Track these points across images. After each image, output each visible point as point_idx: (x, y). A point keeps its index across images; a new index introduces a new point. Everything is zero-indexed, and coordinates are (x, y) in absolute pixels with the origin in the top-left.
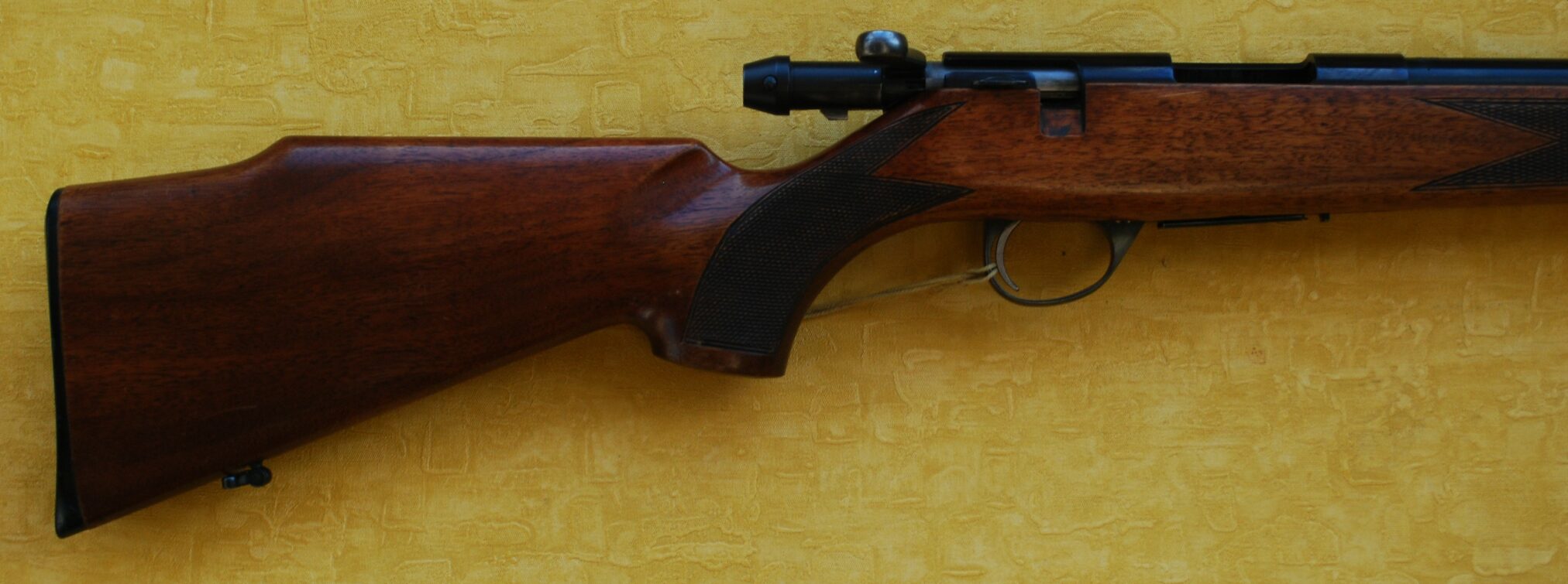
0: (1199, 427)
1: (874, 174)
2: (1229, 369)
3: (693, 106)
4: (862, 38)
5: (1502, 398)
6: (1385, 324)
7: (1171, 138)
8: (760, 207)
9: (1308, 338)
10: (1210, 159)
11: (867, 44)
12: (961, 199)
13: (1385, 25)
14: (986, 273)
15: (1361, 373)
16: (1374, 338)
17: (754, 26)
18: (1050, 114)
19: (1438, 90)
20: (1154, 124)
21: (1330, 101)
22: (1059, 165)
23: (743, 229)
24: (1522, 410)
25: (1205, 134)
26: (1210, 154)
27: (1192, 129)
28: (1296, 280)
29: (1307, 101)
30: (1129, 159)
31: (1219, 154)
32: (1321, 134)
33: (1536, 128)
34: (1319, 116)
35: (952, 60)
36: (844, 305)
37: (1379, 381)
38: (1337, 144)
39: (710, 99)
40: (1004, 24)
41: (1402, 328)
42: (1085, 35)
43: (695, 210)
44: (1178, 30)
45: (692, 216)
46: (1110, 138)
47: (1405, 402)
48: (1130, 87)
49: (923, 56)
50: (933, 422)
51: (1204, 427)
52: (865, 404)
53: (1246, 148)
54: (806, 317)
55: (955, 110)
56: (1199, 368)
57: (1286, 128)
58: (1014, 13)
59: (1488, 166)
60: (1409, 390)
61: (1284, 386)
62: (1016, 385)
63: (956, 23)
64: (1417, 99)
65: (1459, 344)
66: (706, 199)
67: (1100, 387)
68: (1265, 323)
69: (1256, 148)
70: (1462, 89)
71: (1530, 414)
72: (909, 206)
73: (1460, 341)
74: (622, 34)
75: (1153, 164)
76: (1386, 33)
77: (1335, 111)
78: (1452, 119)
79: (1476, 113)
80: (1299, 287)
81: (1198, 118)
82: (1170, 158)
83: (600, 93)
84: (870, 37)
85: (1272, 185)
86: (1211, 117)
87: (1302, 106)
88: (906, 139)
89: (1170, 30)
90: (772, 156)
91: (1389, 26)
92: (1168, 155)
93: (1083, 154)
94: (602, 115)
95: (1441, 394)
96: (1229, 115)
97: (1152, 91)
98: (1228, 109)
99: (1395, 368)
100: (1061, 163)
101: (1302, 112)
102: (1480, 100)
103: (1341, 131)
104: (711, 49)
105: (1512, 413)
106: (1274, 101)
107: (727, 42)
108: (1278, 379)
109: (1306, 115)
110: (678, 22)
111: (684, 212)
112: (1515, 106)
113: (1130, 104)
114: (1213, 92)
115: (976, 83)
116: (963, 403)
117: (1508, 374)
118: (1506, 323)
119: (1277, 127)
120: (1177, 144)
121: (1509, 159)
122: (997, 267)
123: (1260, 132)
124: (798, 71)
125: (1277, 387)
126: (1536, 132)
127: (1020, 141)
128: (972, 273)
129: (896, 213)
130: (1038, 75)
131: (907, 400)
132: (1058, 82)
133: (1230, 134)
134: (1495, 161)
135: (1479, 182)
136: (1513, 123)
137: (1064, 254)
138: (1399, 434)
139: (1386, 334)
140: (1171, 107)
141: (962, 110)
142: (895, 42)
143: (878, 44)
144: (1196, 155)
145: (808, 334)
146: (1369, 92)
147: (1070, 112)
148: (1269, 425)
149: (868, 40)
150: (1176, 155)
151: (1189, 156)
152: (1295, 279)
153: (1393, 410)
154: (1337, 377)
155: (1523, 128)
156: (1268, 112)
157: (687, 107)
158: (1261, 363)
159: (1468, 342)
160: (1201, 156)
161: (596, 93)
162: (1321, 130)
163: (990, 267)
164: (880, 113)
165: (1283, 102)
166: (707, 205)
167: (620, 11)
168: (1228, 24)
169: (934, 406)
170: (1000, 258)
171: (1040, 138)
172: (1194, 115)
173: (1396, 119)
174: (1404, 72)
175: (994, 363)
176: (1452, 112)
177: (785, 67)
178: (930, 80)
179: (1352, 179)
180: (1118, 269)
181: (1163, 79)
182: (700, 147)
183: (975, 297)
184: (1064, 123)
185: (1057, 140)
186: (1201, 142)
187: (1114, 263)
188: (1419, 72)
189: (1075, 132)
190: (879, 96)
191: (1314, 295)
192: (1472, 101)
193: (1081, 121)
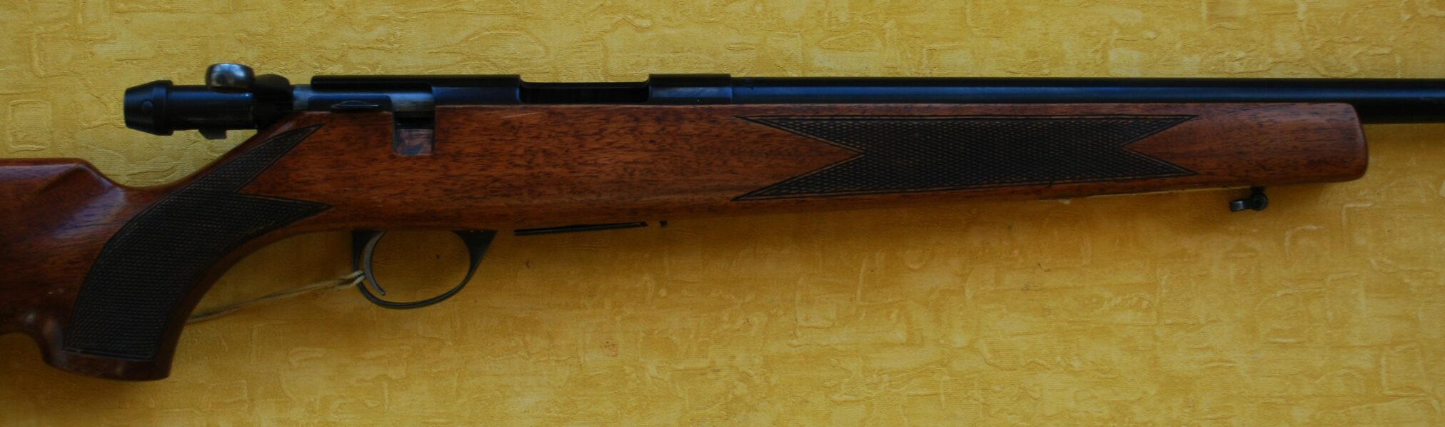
0: (556, 415)
1: (241, 192)
2: (584, 361)
3: (100, 123)
4: (211, 69)
5: (827, 384)
6: (725, 318)
7: (514, 155)
8: (135, 224)
9: (657, 332)
10: (548, 174)
11: (214, 75)
12: (321, 214)
13: (733, 44)
14: (352, 280)
15: (703, 363)
16: (715, 332)
17: (159, 47)
18: (404, 133)
19: (756, 108)
20: (499, 143)
21: (658, 120)
22: (410, 182)
23: (120, 244)
24: (845, 394)
25: (544, 151)
26: (548, 169)
27: (532, 147)
28: (647, 279)
29: (637, 120)
30: (474, 176)
31: (558, 170)
32: (651, 151)
33: (843, 142)
34: (648, 133)
35: (320, 83)
36: (234, 309)
37: (718, 371)
38: (664, 159)
39: (117, 116)
40: (390, 44)
41: (741, 322)
42: (463, 54)
43: (76, 227)
44: (547, 48)
45: (72, 233)
46: (457, 156)
47: (741, 389)
48: (476, 108)
49: (285, 81)
50: (315, 416)
51: (560, 415)
52: (252, 400)
53: (581, 164)
54: (189, 321)
55: (314, 132)
56: (558, 361)
57: (617, 145)
58: (399, 34)
59: (801, 177)
60: (745, 378)
61: (634, 375)
62: (390, 379)
63: (345, 44)
64: (737, 117)
65: (791, 335)
66: (88, 216)
67: (468, 380)
68: (618, 318)
69: (591, 164)
70: (779, 107)
71: (853, 398)
72: (274, 221)
73: (791, 332)
74: (35, 55)
75: (496, 180)
76: (733, 50)
77: (663, 129)
78: (768, 135)
79: (790, 130)
80: (649, 284)
81: (537, 137)
82: (512, 174)
83: (13, 112)
84: (218, 69)
85: (606, 197)
86: (550, 136)
87: (632, 124)
88: (270, 159)
89: (541, 49)
90: (172, 169)
91: (737, 44)
92: (510, 172)
93: (432, 171)
94: (15, 132)
95: (774, 380)
96: (565, 133)
97: (496, 112)
98: (565, 129)
99: (733, 357)
100: (411, 180)
101: (633, 130)
102: (794, 118)
103: (668, 147)
104: (118, 69)
105: (836, 397)
106: (607, 120)
107: (134, 62)
108: (628, 369)
109: (637, 133)
110: (88, 43)
111: (66, 229)
112: (825, 122)
113: (475, 125)
114: (552, 113)
115: (333, 106)
116: (342, 397)
117: (834, 361)
118: (833, 316)
119: (610, 144)
120: (518, 161)
121: (819, 171)
122: (363, 274)
123: (594, 149)
124: (175, 95)
125: (627, 378)
126: (843, 146)
127: (374, 160)
128: (343, 279)
129: (262, 227)
130: (396, 97)
131: (291, 395)
132: (415, 103)
133: (567, 151)
134: (807, 173)
135: (793, 192)
136: (823, 138)
137: (438, 257)
138: (735, 419)
139: (726, 327)
140: (513, 127)
141: (321, 131)
142: (241, 74)
143: (225, 76)
144: (536, 171)
145: (191, 338)
146: (692, 111)
147: (424, 132)
148: (619, 412)
149: (214, 72)
150: (517, 171)
151: (530, 171)
152: (646, 277)
153: (730, 397)
154: (681, 367)
155: (832, 143)
156: (601, 131)
157: (97, 123)
158: (614, 356)
159: (799, 334)
160: (540, 172)
161: (10, 111)
162: (651, 146)
163: (356, 274)
164: (252, 133)
165: (615, 122)
166: (89, 221)
167: (34, 34)
168: (592, 43)
169: (315, 400)
170: (366, 264)
171: (392, 157)
172: (534, 134)
173: (717, 136)
174: (728, 91)
175: (372, 359)
176: (768, 129)
177: (161, 92)
178: (296, 103)
179: (681, 192)
180: (482, 268)
181: (510, 100)
182: (81, 166)
183: (348, 301)
184: (417, 142)
185: (407, 159)
186: (540, 159)
187: (473, 269)
188: (742, 91)
189: (426, 150)
190: (250, 118)
191: (663, 293)
192: (786, 118)
193: (433, 140)
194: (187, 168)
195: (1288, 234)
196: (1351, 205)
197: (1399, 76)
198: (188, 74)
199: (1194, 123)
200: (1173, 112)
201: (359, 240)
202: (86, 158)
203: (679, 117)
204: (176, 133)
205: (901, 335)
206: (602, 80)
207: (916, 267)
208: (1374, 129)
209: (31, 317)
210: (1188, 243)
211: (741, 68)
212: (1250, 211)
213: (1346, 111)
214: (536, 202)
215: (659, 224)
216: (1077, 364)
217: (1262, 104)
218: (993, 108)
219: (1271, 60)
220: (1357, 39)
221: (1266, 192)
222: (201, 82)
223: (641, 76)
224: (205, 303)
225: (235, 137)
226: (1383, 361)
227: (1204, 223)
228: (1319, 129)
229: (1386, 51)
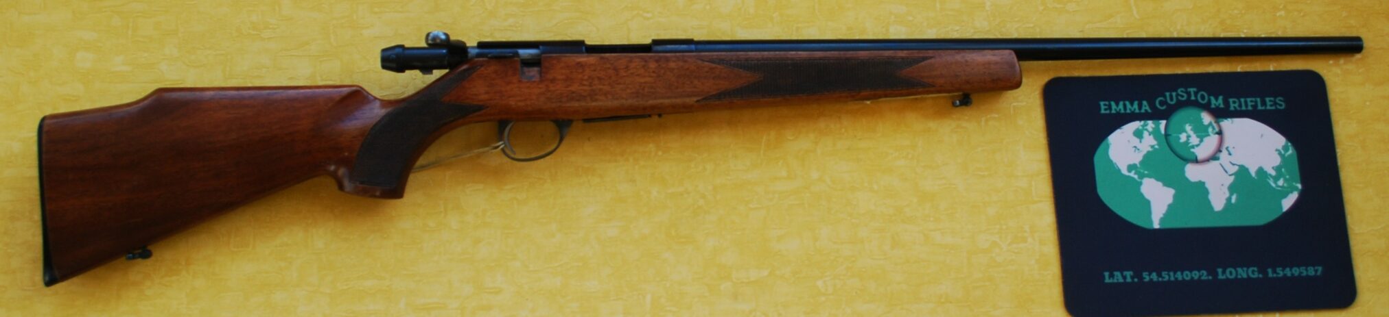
0: (605, 217)
1: (443, 100)
2: (619, 188)
4: (428, 35)
5: (746, 199)
7: (582, 80)
8: (387, 118)
9: (657, 173)
10: (600, 90)
11: (430, 38)
12: (482, 111)
14: (498, 147)
15: (681, 189)
16: (687, 173)
18: (526, 69)
19: (708, 55)
20: (575, 73)
21: (657, 61)
22: (529, 94)
23: (378, 128)
24: (756, 204)
25: (598, 77)
26: (601, 87)
27: (592, 75)
28: (651, 146)
29: (646, 61)
30: (562, 90)
31: (605, 87)
32: (653, 77)
34: (652, 68)
35: (481, 45)
37: (689, 193)
38: (660, 81)
41: (700, 167)
43: (356, 120)
45: (354, 122)
46: (553, 81)
47: (701, 202)
48: (563, 57)
49: (464, 43)
50: (478, 219)
51: (607, 217)
53: (618, 84)
54: (413, 170)
55: (479, 68)
56: (605, 189)
57: (636, 74)
58: (521, 22)
59: (731, 90)
60: (703, 196)
61: (645, 196)
64: (698, 59)
65: (727, 174)
66: (362, 114)
67: (558, 199)
69: (622, 84)
70: (718, 54)
71: (760, 206)
72: (459, 115)
73: (727, 172)
74: (332, 35)
75: (573, 92)
77: (659, 66)
78: (714, 68)
79: (725, 66)
81: (595, 70)
84: (431, 35)
85: (630, 101)
86: (601, 70)
87: (643, 63)
88: (456, 83)
90: (403, 93)
92: (581, 88)
93: (540, 88)
95: (718, 197)
96: (609, 68)
97: (573, 58)
98: (608, 66)
99: (697, 186)
101: (644, 67)
102: (727, 59)
103: (662, 75)
105: (751, 205)
106: (631, 61)
108: (642, 193)
109: (646, 68)
110: (359, 29)
111: (351, 120)
112: (743, 62)
113: (562, 64)
114: (602, 58)
115: (489, 56)
116: (493, 209)
117: (749, 187)
119: (632, 74)
120: (585, 83)
121: (740, 86)
122: (504, 143)
123: (624, 76)
124: (407, 52)
125: (642, 197)
126: (752, 73)
127: (510, 82)
128: (494, 146)
129: (453, 119)
130: (522, 52)
132: (531, 55)
133: (610, 77)
134: (734, 87)
135: (727, 97)
136: (742, 70)
138: (698, 217)
139: (693, 170)
140: (582, 65)
141: (482, 69)
142: (443, 37)
143: (435, 38)
144: (594, 87)
145: (414, 179)
146: (675, 57)
147: (536, 69)
148: (638, 215)
150: (584, 87)
151: (591, 88)
152: (651, 145)
153: (696, 206)
154: (670, 191)
155: (747, 72)
156: (628, 67)
158: (635, 186)
159: (731, 173)
160: (596, 88)
161: (319, 64)
162: (654, 75)
163: (501, 143)
165: (635, 62)
166: (362, 117)
168: (621, 26)
169: (479, 211)
170: (506, 139)
171: (520, 81)
172: (593, 69)
173: (687, 69)
174: (693, 47)
175: (508, 189)
176: (714, 65)
177: (400, 50)
178: (470, 55)
179: (668, 98)
180: (564, 142)
181: (580, 52)
182: (359, 89)
183: (495, 158)
184: (532, 74)
185: (528, 82)
186: (596, 82)
187: (561, 140)
188: (700, 47)
189: (537, 78)
190: (446, 63)
191: (660, 153)
192: (723, 60)
193: (540, 73)
194: (410, 91)
195: (983, 119)
196: (1015, 104)
197: (1038, 37)
198: (416, 41)
199: (932, 61)
200: (921, 55)
201: (502, 124)
202: (360, 85)
203: (667, 60)
204: (408, 72)
205: (784, 174)
206: (626, 43)
207: (791, 138)
208: (1026, 64)
209: (332, 168)
210: (932, 124)
211: (698, 36)
212: (964, 107)
213: (1010, 54)
214: (594, 104)
215: (657, 117)
216: (875, 187)
217: (967, 51)
218: (828, 54)
219: (972, 31)
220: (1016, 19)
221: (971, 96)
222: (424, 45)
223: (648, 41)
224: (421, 161)
225: (437, 74)
226: (1033, 183)
227: (940, 114)
228: (996, 63)
229: (1032, 25)
